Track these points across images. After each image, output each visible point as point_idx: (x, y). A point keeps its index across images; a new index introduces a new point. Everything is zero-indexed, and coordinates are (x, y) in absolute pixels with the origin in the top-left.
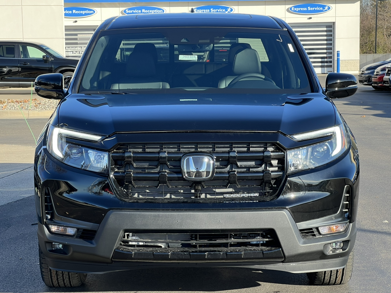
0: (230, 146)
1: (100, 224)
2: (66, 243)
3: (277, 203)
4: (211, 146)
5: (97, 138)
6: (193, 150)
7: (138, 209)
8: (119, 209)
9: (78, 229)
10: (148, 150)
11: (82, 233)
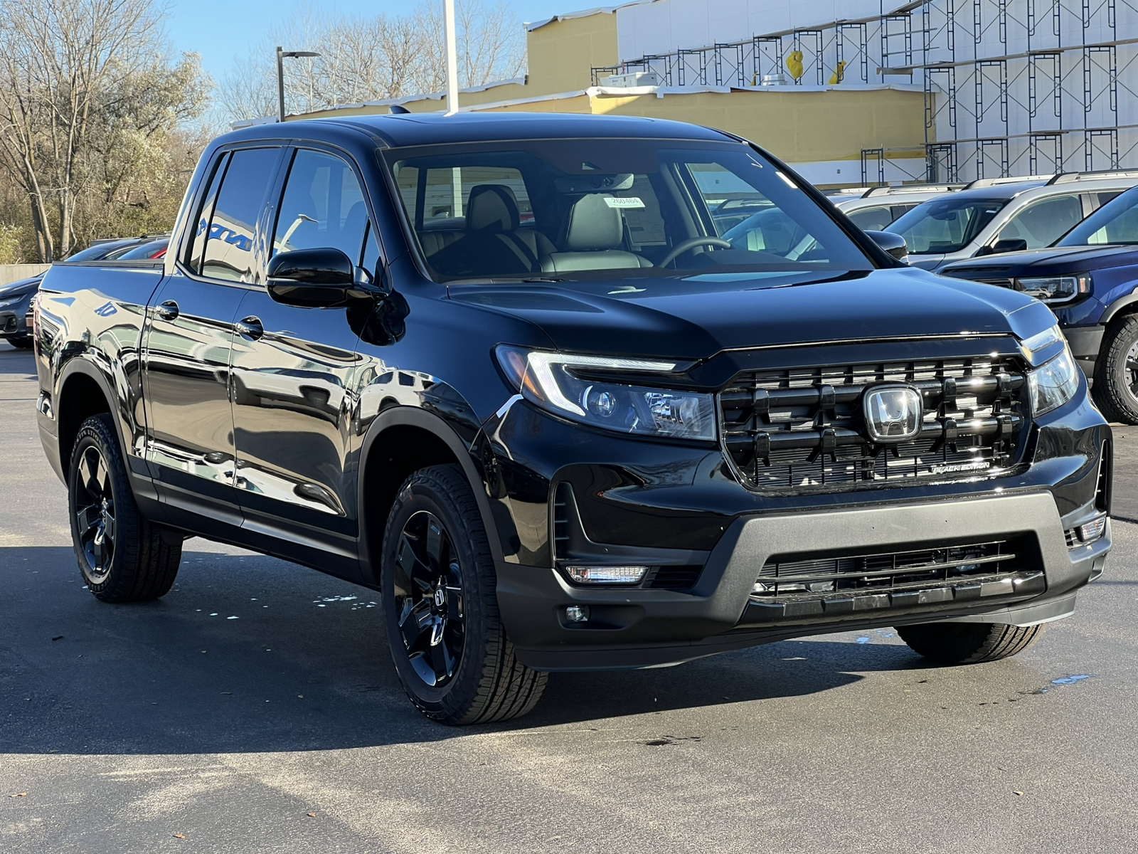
0: (936, 367)
1: (711, 551)
2: (628, 601)
3: (1031, 479)
4: (903, 369)
5: (668, 367)
6: (873, 379)
7: (795, 510)
8: (758, 513)
9: (649, 567)
10: (792, 384)
11: (658, 575)
